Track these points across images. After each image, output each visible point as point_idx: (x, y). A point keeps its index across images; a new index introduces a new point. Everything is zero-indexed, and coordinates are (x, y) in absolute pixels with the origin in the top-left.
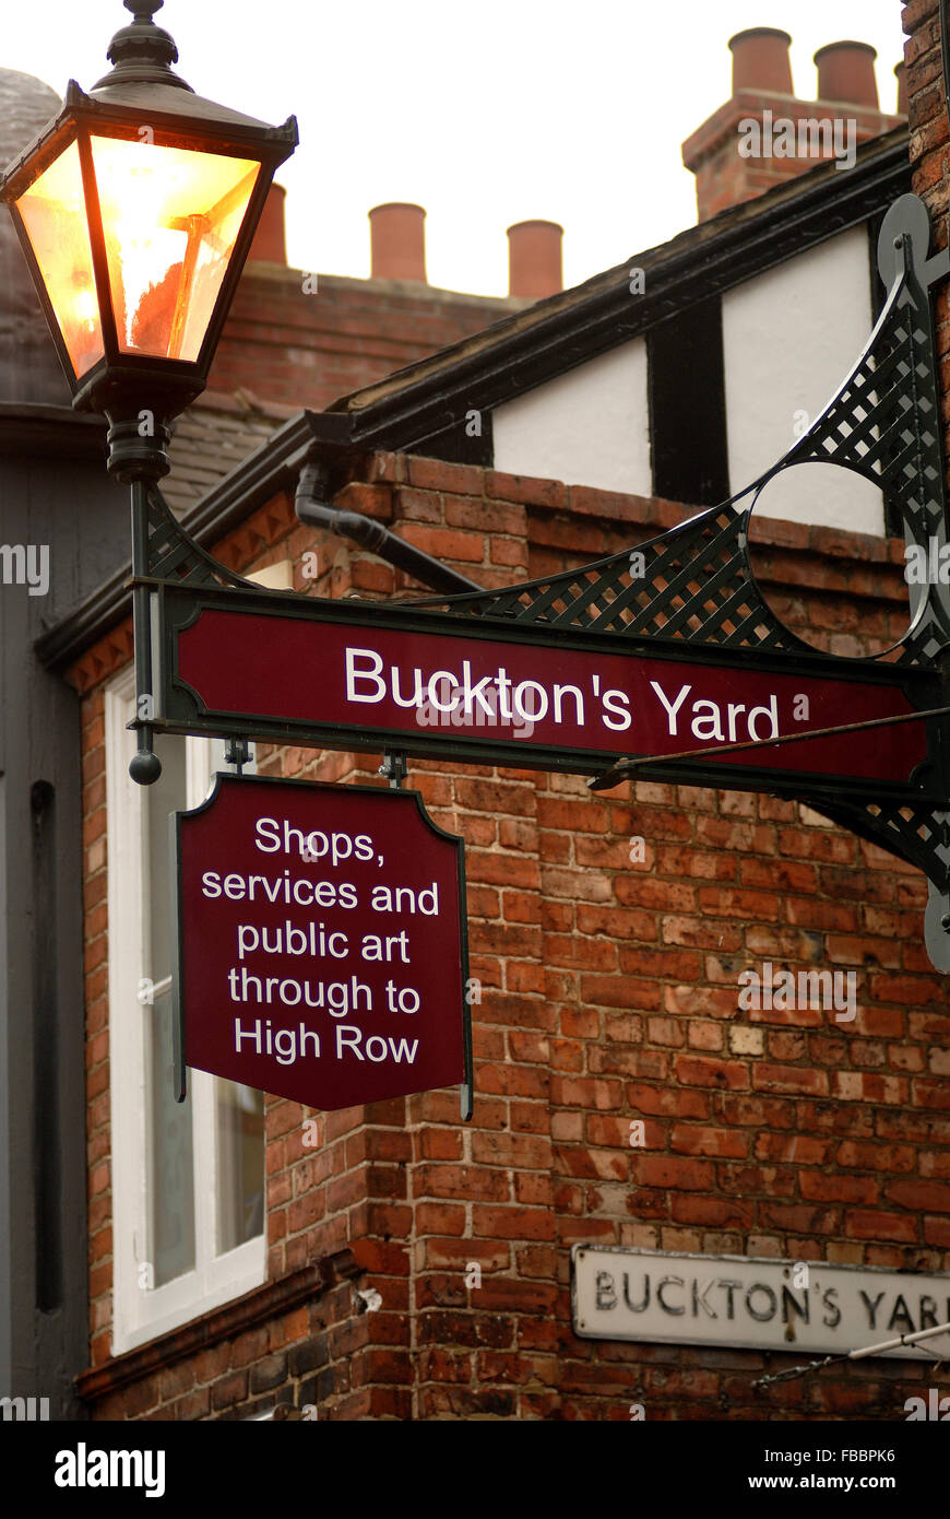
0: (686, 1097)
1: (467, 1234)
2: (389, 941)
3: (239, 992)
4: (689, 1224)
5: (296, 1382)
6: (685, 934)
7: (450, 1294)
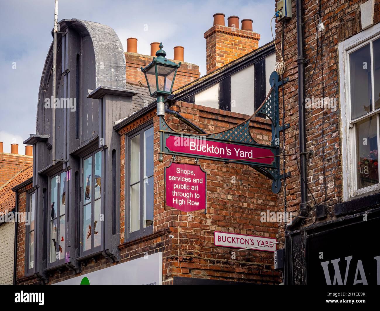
0: (220, 206)
1: (187, 227)
2: (195, 187)
3: (174, 194)
4: (220, 226)
5: (158, 248)
6: (221, 180)
7: (184, 236)
